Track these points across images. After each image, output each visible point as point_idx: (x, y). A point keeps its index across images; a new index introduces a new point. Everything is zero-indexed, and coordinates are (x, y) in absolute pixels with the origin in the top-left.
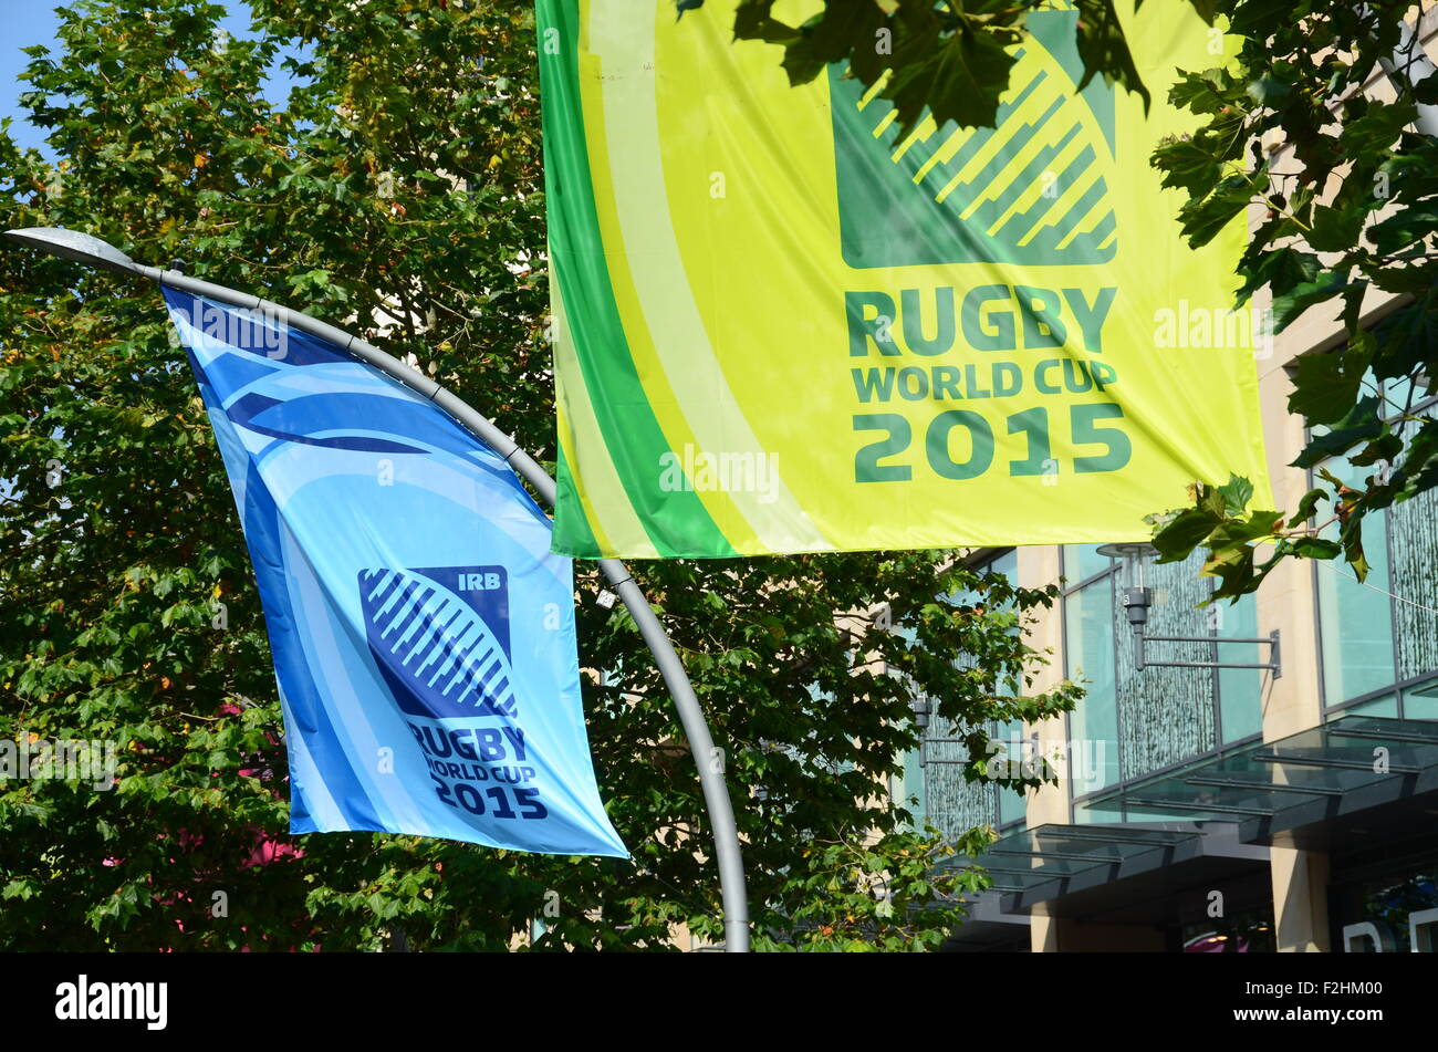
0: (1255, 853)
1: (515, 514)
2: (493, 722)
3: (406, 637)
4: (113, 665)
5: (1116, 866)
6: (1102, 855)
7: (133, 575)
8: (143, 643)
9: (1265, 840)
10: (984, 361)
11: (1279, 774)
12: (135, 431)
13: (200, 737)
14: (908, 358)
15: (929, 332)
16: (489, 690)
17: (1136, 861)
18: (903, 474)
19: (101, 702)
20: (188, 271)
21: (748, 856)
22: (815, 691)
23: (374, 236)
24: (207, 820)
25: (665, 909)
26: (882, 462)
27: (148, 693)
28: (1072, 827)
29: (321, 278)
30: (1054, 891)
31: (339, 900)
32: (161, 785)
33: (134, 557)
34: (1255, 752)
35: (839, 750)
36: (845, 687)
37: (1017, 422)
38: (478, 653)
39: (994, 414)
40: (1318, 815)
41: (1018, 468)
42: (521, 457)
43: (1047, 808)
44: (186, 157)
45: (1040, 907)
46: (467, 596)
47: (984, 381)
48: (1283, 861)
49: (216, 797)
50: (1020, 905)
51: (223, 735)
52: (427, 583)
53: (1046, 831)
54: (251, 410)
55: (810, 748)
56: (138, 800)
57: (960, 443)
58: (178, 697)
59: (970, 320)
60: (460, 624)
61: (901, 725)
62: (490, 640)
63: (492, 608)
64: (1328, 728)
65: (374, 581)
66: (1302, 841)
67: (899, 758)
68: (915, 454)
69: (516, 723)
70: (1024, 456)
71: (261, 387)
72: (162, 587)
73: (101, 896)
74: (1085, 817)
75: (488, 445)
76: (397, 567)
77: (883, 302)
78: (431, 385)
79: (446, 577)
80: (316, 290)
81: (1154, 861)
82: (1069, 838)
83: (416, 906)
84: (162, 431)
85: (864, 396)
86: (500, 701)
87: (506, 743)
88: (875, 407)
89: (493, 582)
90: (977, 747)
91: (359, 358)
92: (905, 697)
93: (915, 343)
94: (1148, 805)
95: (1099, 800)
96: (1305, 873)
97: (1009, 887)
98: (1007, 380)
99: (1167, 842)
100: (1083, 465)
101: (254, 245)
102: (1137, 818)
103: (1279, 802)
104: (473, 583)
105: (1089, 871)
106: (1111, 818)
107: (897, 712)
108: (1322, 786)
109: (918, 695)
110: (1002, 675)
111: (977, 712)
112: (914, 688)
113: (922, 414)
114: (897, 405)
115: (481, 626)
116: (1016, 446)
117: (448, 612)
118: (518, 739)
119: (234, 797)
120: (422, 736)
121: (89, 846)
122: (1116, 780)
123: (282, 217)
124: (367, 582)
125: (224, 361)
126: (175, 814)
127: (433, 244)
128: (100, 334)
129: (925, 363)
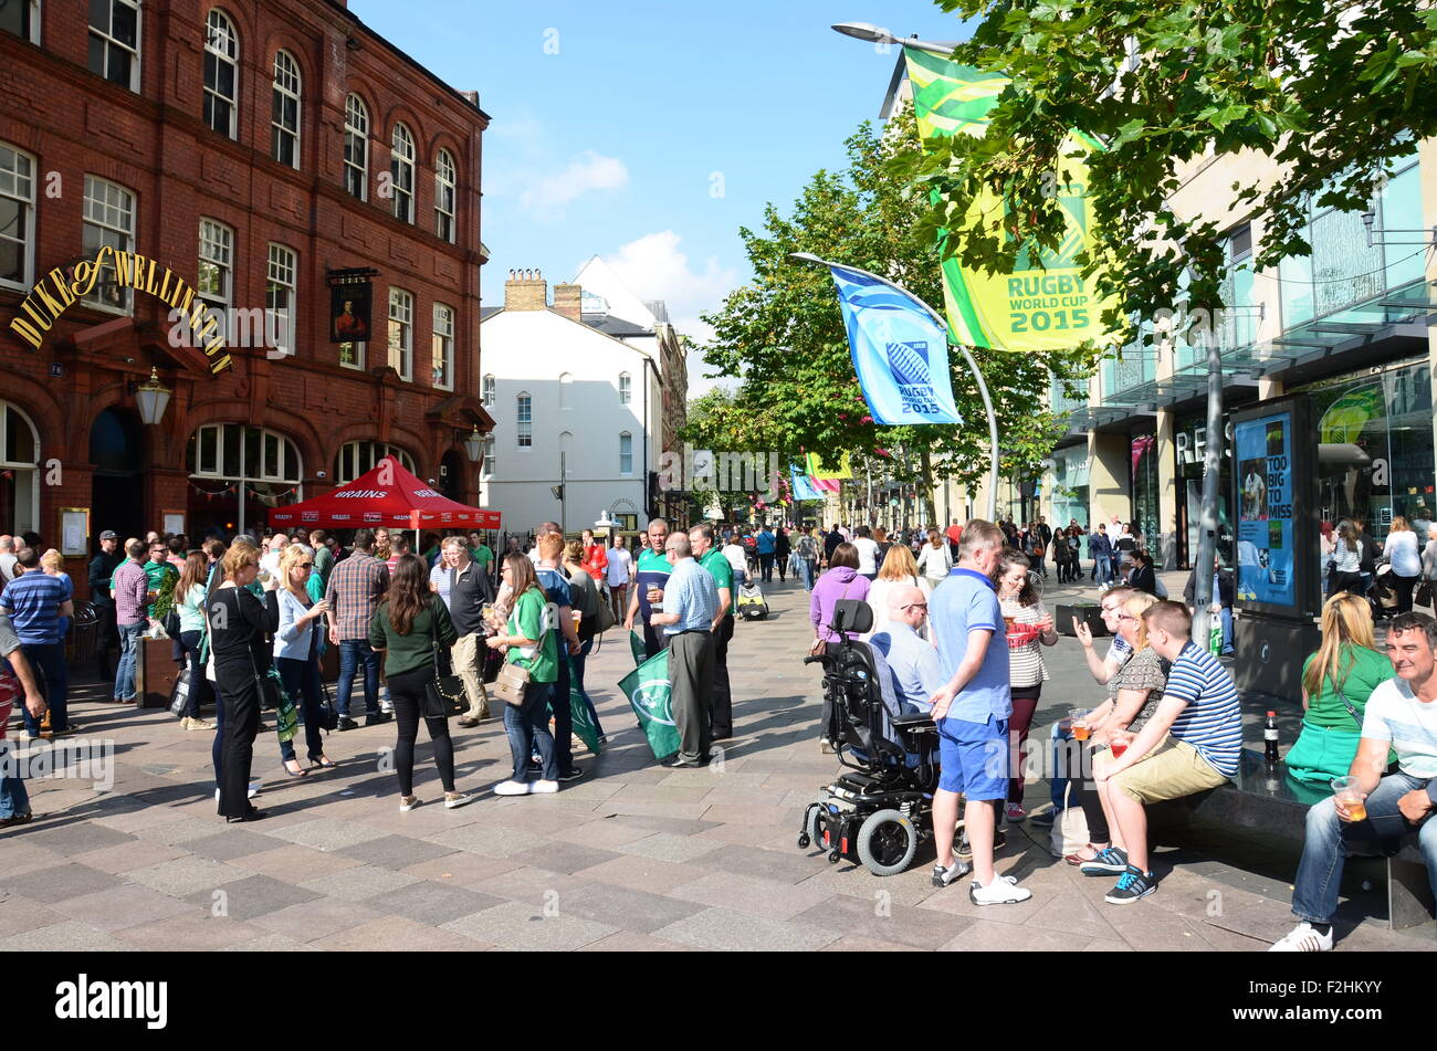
0: (1153, 414)
1: (930, 325)
2: (925, 385)
3: (900, 362)
4: (822, 371)
5: (1112, 419)
6: (1109, 415)
7: (826, 346)
8: (830, 365)
9: (1155, 410)
10: (1048, 298)
11: (1160, 392)
12: (825, 307)
13: (845, 391)
14: (1026, 297)
15: (1032, 289)
16: (923, 376)
17: (1118, 417)
18: (1025, 330)
19: (820, 383)
20: (837, 262)
21: (998, 420)
22: (1019, 372)
23: (889, 247)
24: (847, 412)
25: (976, 436)
26: (1019, 327)
27: (832, 378)
28: (1101, 408)
29: (874, 262)
30: (1094, 426)
31: (884, 435)
32: (836, 405)
33: (826, 341)
34: (1153, 386)
35: (1027, 388)
36: (1030, 371)
37: (1056, 315)
38: (920, 366)
39: (1051, 312)
40: (1170, 402)
41: (1057, 327)
42: (931, 310)
43: (1094, 402)
44: (836, 228)
45: (1091, 430)
46: (917, 350)
47: (1048, 303)
48: (1161, 416)
49: (851, 407)
50: (1084, 429)
51: (852, 391)
52: (905, 346)
53: (1092, 409)
54: (855, 300)
55: (1019, 388)
56: (830, 408)
57: (1041, 321)
58: (839, 379)
59: (1044, 287)
60: (915, 358)
61: (1045, 381)
62: (923, 362)
63: (924, 353)
64: (1174, 378)
65: (890, 347)
66: (1167, 410)
67: (1045, 390)
68: (1028, 324)
69: (931, 386)
70: (1059, 324)
71: (857, 293)
72: (834, 349)
73: (821, 432)
74: (1104, 405)
75: (921, 307)
76: (898, 342)
77: (1019, 280)
78: (905, 291)
79: (910, 345)
80: (873, 266)
81: (1123, 417)
82: (1100, 411)
83: (906, 437)
84: (832, 306)
85: (1013, 308)
86: (926, 380)
87: (928, 392)
88: (1017, 311)
89: (924, 346)
90: (1068, 387)
91: (882, 283)
92: (1046, 373)
93: (1028, 292)
94: (1121, 401)
95: (1109, 399)
96: (1167, 418)
97: (1081, 424)
98: (1054, 302)
99: (1127, 412)
100: (1076, 326)
101: (856, 253)
102: (1119, 405)
103: (1159, 399)
104: (918, 346)
105: (1105, 420)
106: (1112, 405)
107: (1043, 377)
108: (1171, 395)
109: (1051, 374)
110: (1075, 365)
111: (1067, 377)
112: (1049, 370)
113: (1029, 313)
114: (1023, 310)
115: (920, 358)
116: (1056, 321)
117: (912, 354)
118: (931, 390)
119: (855, 407)
120: (902, 391)
121: (818, 419)
122: (1113, 393)
123: (863, 243)
124: (889, 347)
125: (848, 286)
126: (840, 411)
127: (906, 249)
128: (814, 279)
129: (1031, 298)
